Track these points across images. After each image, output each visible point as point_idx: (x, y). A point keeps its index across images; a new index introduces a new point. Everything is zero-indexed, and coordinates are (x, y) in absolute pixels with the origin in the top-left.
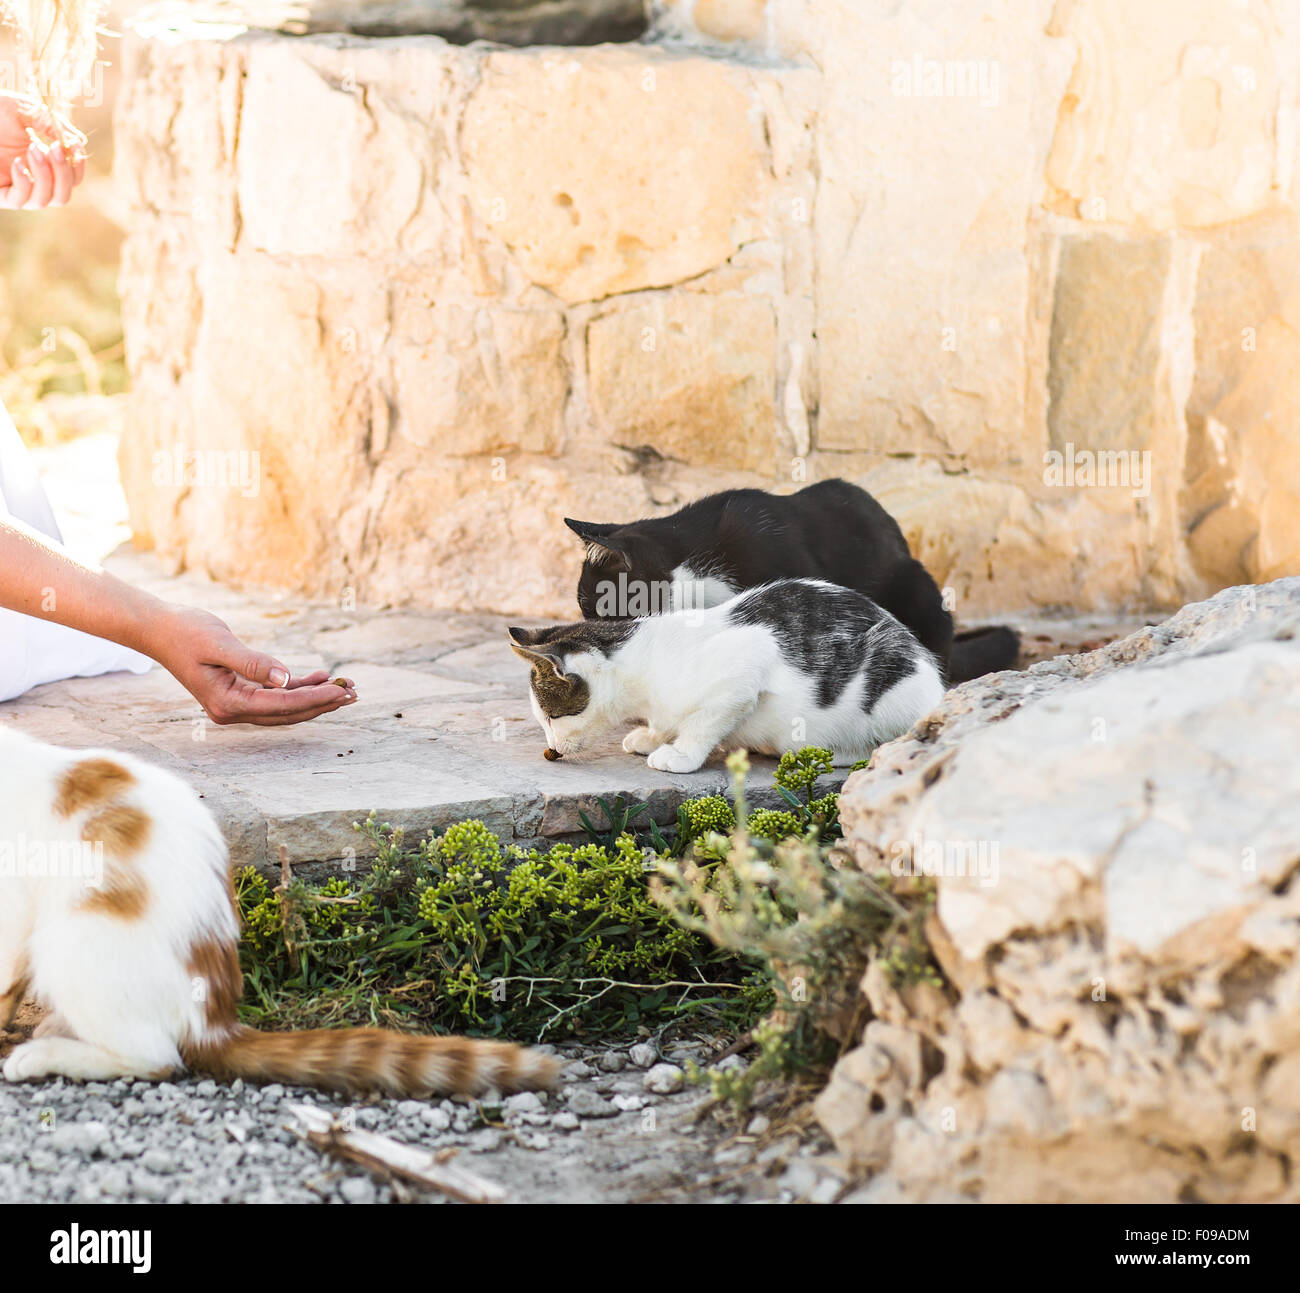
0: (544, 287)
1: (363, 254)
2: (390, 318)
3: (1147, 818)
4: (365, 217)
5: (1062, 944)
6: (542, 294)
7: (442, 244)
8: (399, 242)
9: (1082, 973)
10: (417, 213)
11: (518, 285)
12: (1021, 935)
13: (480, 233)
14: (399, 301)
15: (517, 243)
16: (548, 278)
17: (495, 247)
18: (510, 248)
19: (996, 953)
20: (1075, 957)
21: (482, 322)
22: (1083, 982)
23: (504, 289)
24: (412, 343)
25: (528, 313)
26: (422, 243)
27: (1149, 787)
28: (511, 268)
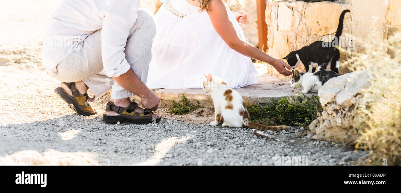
0: (316, 34)
1: (293, 30)
2: (296, 39)
3: (344, 89)
4: (293, 26)
5: (332, 104)
6: (315, 35)
7: (302, 29)
8: (297, 28)
9: (334, 107)
10: (299, 24)
11: (312, 34)
12: (328, 103)
13: (307, 27)
14: (297, 37)
15: (312, 28)
16: (316, 33)
17: (309, 29)
18: (311, 29)
19: (326, 105)
20: (333, 105)
21: (307, 39)
22: (334, 108)
23: (310, 35)
24: (299, 42)
25: (313, 38)
26: (300, 28)
27: (345, 86)
28: (311, 32)
